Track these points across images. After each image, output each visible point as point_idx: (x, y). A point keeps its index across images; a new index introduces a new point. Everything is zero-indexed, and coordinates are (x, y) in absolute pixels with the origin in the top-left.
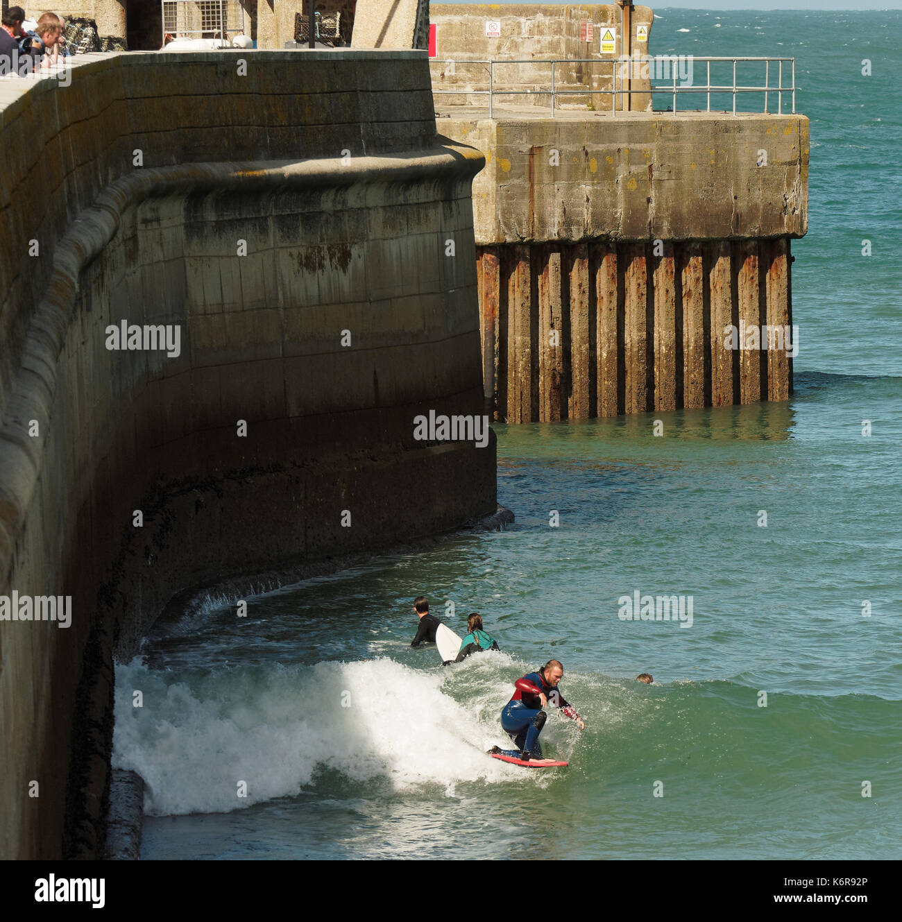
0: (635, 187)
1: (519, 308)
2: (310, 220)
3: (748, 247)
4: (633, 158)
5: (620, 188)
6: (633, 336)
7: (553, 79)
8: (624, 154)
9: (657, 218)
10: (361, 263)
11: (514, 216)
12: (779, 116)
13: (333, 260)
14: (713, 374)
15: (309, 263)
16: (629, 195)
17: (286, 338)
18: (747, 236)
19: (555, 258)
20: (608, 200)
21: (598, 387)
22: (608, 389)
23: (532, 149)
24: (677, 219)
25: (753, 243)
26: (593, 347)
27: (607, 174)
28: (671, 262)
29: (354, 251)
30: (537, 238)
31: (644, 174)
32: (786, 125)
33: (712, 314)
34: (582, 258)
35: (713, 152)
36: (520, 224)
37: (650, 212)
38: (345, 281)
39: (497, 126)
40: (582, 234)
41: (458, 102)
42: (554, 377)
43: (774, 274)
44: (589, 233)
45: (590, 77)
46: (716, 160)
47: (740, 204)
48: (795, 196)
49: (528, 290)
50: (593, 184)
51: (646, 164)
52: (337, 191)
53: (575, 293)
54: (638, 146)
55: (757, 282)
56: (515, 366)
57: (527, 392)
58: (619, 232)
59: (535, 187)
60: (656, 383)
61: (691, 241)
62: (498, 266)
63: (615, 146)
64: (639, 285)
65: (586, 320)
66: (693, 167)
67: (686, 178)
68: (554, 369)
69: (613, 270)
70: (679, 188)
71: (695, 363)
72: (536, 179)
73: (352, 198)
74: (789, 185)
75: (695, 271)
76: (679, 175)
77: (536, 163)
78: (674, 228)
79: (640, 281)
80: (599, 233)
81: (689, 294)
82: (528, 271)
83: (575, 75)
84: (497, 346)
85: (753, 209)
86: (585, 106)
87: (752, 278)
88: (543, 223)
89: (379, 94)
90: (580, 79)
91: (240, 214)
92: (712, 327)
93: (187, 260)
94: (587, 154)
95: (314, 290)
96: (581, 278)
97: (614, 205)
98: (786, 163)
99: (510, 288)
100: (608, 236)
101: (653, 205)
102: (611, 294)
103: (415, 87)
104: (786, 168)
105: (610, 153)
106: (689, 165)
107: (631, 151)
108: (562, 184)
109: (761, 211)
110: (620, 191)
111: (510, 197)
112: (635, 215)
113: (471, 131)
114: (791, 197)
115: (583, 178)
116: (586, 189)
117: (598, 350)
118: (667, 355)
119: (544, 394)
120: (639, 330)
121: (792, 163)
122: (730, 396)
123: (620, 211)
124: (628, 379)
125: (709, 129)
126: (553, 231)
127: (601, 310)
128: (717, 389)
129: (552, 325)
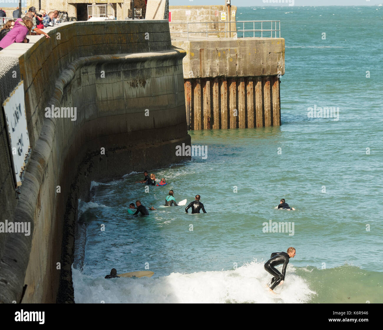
0: (232, 61)
1: (197, 98)
2: (134, 72)
3: (267, 78)
4: (232, 52)
5: (227, 61)
6: (232, 106)
7: (207, 28)
8: (229, 51)
9: (239, 70)
10: (149, 85)
11: (195, 70)
12: (276, 38)
13: (141, 84)
14: (257, 117)
15: (133, 85)
16: (231, 64)
17: (127, 108)
18: (266, 75)
19: (208, 83)
20: (224, 65)
21: (222, 122)
22: (225, 122)
23: (201, 49)
24: (245, 70)
25: (268, 77)
26: (220, 110)
27: (223, 57)
28: (243, 83)
29: (147, 81)
30: (202, 77)
31: (235, 56)
32: (278, 41)
33: (256, 99)
34: (216, 82)
35: (256, 50)
36: (197, 72)
37: (237, 68)
38: (144, 90)
39: (190, 43)
40: (216, 75)
41: (178, 36)
42: (208, 119)
43: (275, 87)
44: (218, 75)
45: (218, 27)
46: (257, 52)
47: (264, 65)
48: (281, 63)
49: (200, 92)
50: (219, 60)
51: (235, 53)
52: (142, 63)
53: (214, 93)
54: (233, 48)
55: (270, 89)
56: (196, 116)
57: (200, 124)
58: (227, 74)
59: (202, 61)
60: (239, 120)
61: (250, 77)
62: (191, 85)
63: (226, 48)
64: (234, 90)
65: (218, 101)
66: (250, 54)
67: (248, 57)
68: (208, 116)
69: (226, 86)
70: (245, 61)
71: (251, 114)
72: (202, 59)
73: (146, 65)
74: (279, 59)
75: (251, 86)
76: (245, 57)
77: (202, 54)
78: (244, 73)
79: (234, 89)
80: (221, 75)
81: (249, 93)
82: (200, 86)
83: (213, 27)
84: (191, 109)
85: (268, 67)
86: (216, 36)
87: (268, 88)
88: (204, 72)
89: (154, 33)
90: (215, 28)
91: (112, 71)
92: (256, 103)
93: (96, 84)
94: (217, 51)
95: (135, 94)
96: (216, 88)
97: (226, 66)
98: (278, 53)
99: (195, 92)
100: (224, 76)
101: (238, 66)
102: (225, 93)
103: (164, 31)
104: (278, 54)
105: (224, 50)
106: (248, 54)
107: (231, 50)
108: (210, 60)
109: (270, 67)
110: (227, 62)
111: (194, 64)
112: (232, 69)
113: (182, 44)
114: (279, 63)
115: (216, 58)
116: (217, 61)
117: (222, 110)
118: (243, 112)
119: (205, 124)
120: (234, 104)
121: (280, 53)
122: (262, 124)
123: (228, 68)
124: (231, 119)
125: (254, 42)
126: (207, 74)
127: (222, 98)
128: (258, 122)
129: (207, 103)
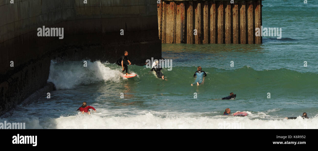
1: (190, 17)
3: (250, 2)
6: (220, 25)
14: (241, 35)
19: (199, 5)
21: (211, 38)
22: (213, 38)
26: (209, 27)
28: (230, 7)
33: (241, 20)
34: (206, 5)
42: (199, 35)
43: (257, 10)
49: (192, 13)
53: (204, 14)
56: (189, 32)
57: (192, 39)
60: (226, 37)
61: (235, 0)
62: (184, 7)
64: (221, 12)
65: (207, 20)
68: (199, 33)
69: (215, 8)
71: (236, 32)
75: (236, 8)
81: (234, 14)
82: (192, 8)
84: (184, 27)
87: (251, 10)
92: (241, 23)
96: (206, 10)
99: (188, 12)
102: (214, 14)
117: (211, 28)
118: (229, 30)
119: (196, 39)
120: (221, 23)
122: (245, 40)
124: (218, 36)
127: (211, 18)
128: (242, 38)
129: (198, 22)
